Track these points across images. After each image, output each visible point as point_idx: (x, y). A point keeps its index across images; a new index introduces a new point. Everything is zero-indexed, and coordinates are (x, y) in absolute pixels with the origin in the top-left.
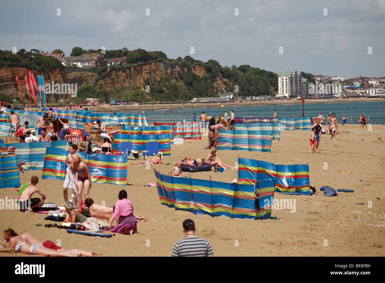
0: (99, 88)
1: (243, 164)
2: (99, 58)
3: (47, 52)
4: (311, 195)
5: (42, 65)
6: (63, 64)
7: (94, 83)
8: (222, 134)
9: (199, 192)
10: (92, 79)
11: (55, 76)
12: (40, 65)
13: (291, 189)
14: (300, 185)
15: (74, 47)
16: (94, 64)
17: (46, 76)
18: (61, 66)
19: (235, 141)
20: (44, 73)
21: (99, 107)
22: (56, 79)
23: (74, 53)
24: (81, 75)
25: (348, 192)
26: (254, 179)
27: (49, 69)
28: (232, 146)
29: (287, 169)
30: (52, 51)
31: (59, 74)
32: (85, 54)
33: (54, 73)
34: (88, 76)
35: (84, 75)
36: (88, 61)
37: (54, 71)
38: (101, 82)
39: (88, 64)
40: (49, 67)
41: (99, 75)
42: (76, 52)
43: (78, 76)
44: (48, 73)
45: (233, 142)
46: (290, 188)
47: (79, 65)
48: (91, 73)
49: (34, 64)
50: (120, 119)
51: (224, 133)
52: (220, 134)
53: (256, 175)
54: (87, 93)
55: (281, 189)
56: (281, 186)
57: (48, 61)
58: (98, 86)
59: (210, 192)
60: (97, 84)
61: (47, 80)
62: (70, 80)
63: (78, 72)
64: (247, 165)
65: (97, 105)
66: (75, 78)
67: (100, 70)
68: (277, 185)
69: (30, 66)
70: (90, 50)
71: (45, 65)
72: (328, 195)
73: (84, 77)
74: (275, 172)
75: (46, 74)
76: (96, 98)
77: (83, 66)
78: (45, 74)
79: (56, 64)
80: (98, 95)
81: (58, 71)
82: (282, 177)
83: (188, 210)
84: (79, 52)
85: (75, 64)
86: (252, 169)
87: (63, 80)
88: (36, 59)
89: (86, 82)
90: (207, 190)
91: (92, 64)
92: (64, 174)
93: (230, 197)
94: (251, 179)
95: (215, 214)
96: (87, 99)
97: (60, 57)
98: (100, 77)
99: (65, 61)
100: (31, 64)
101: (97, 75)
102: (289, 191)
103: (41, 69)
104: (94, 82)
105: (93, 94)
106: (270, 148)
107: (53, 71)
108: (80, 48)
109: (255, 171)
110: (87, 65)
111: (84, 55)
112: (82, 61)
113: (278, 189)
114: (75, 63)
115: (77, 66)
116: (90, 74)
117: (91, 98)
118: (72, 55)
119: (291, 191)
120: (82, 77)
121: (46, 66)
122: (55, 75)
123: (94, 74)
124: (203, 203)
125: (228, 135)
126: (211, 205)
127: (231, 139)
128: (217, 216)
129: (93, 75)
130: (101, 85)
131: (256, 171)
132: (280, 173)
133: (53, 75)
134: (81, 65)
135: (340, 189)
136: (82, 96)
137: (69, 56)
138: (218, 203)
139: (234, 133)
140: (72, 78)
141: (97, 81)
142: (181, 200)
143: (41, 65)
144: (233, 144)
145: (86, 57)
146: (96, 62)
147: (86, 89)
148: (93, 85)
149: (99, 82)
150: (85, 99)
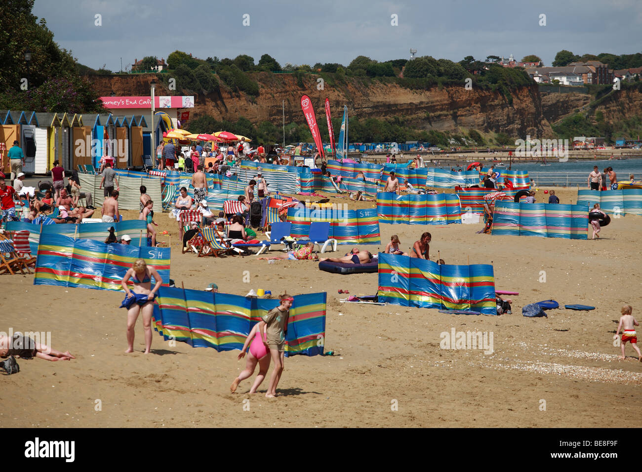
0: (598, 120)
1: (386, 262)
2: (599, 69)
3: (514, 61)
4: (498, 314)
5: (500, 82)
6: (537, 79)
7: (588, 112)
8: (501, 208)
9: (199, 311)
10: (585, 103)
11: (521, 100)
12: (496, 83)
13: (463, 305)
14: (480, 298)
15: (561, 50)
16: (591, 80)
17: (506, 101)
18: (532, 83)
19: (522, 220)
20: (502, 95)
21: (595, 151)
22: (522, 105)
23: (559, 60)
24: (567, 97)
25: (580, 310)
26: (405, 287)
27: (511, 88)
28: (518, 228)
29: (458, 272)
30: (523, 58)
31: (527, 96)
32: (576, 63)
33: (519, 96)
34: (579, 100)
35: (572, 98)
36: (580, 75)
37: (519, 92)
38: (601, 109)
39: (580, 80)
40: (511, 85)
41: (597, 97)
42: (562, 59)
43: (561, 100)
44: (509, 94)
45: (520, 221)
46: (461, 302)
47: (564, 81)
48: (584, 95)
49: (487, 80)
50: (468, 178)
51: (505, 208)
52: (499, 209)
53: (407, 280)
54: (576, 128)
55: (446, 304)
56: (447, 300)
57: (509, 75)
58: (595, 117)
59: (213, 311)
60: (594, 113)
61: (508, 107)
62: (547, 107)
63: (561, 93)
64: (393, 265)
65: (592, 149)
66: (556, 103)
67: (599, 89)
68: (442, 299)
69: (479, 84)
70: (586, 55)
71: (505, 82)
72: (528, 315)
73: (572, 101)
74: (438, 277)
75: (506, 98)
76: (591, 136)
77: (571, 82)
78: (503, 97)
79: (523, 79)
80: (595, 132)
81: (526, 92)
82: (448, 284)
83: (183, 340)
84: (567, 58)
85: (556, 80)
86: (401, 270)
87: (535, 107)
88: (491, 72)
89: (574, 109)
90: (209, 307)
91: (588, 79)
92: (68, 277)
93: (245, 319)
94: (400, 288)
95: (223, 347)
96: (576, 139)
97: (535, 67)
98: (598, 100)
99: (540, 75)
100: (481, 81)
101: (594, 97)
102: (460, 308)
103: (499, 89)
104: (588, 109)
105: (586, 130)
106: (586, 233)
107: (517, 91)
108: (570, 51)
109: (405, 274)
110: (578, 81)
111: (573, 64)
112: (568, 75)
113: (442, 304)
114: (556, 78)
115: (560, 83)
116: (582, 95)
117: (582, 136)
118: (555, 64)
119: (463, 307)
120: (567, 101)
121: (506, 84)
122: (521, 98)
123: (590, 96)
124: (205, 329)
125: (512, 211)
126: (215, 331)
127: (515, 217)
128: (226, 351)
129: (587, 98)
130: (600, 114)
131: (408, 274)
132: (445, 279)
133: (518, 98)
134: (567, 81)
135: (568, 306)
136: (567, 133)
137: (551, 66)
138: (228, 330)
139: (521, 208)
140: (549, 103)
141: (594, 107)
142: (173, 323)
143: (498, 81)
144: (520, 225)
145: (576, 67)
146: (594, 75)
147: (574, 121)
148: (587, 114)
149: (597, 110)
150: (573, 138)
